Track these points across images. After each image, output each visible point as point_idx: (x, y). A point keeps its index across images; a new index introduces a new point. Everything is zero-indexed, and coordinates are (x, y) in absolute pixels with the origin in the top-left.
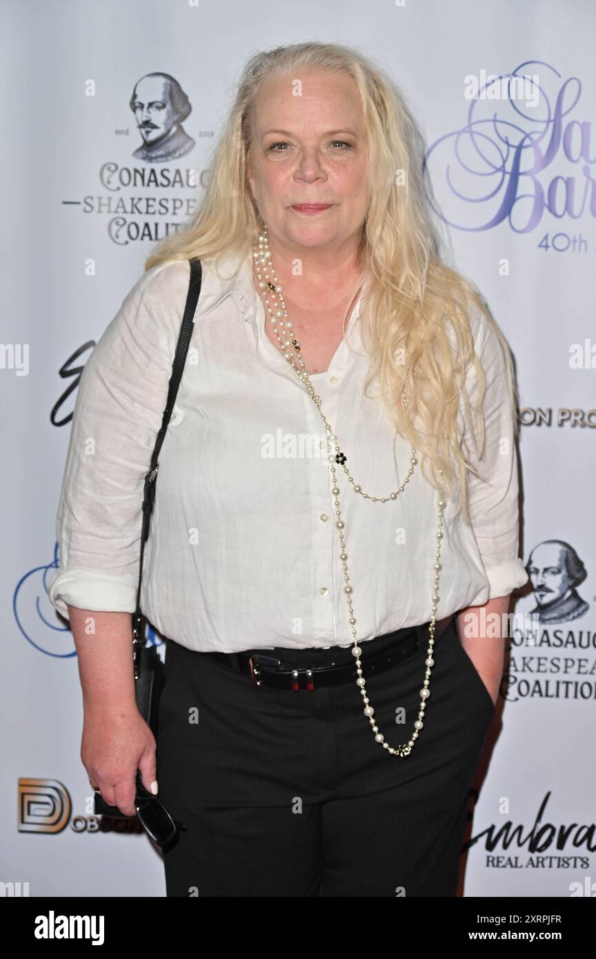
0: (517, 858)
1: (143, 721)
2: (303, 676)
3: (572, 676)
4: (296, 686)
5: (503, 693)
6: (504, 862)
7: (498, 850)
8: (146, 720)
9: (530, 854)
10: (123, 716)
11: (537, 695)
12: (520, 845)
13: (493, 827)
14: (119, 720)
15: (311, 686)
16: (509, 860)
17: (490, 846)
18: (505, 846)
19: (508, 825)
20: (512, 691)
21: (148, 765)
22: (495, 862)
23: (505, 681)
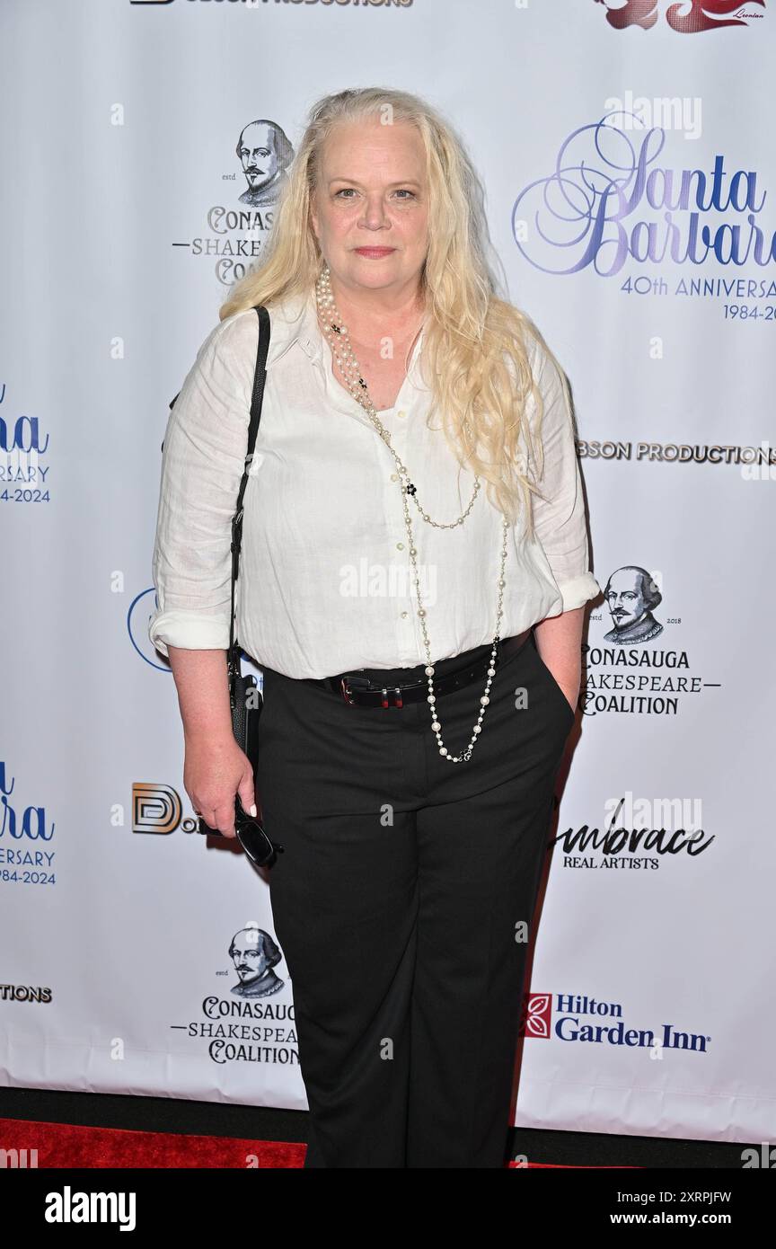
0: (592, 859)
1: (241, 752)
2: (391, 695)
3: (646, 692)
4: (386, 703)
5: (581, 707)
6: (580, 863)
7: (575, 851)
8: (243, 749)
9: (605, 856)
10: (221, 747)
11: (613, 710)
12: (595, 847)
13: (571, 830)
14: (217, 750)
15: (400, 703)
16: (585, 860)
17: (568, 848)
18: (582, 848)
19: (585, 829)
20: (590, 706)
21: (247, 791)
22: (572, 863)
23: (583, 695)
